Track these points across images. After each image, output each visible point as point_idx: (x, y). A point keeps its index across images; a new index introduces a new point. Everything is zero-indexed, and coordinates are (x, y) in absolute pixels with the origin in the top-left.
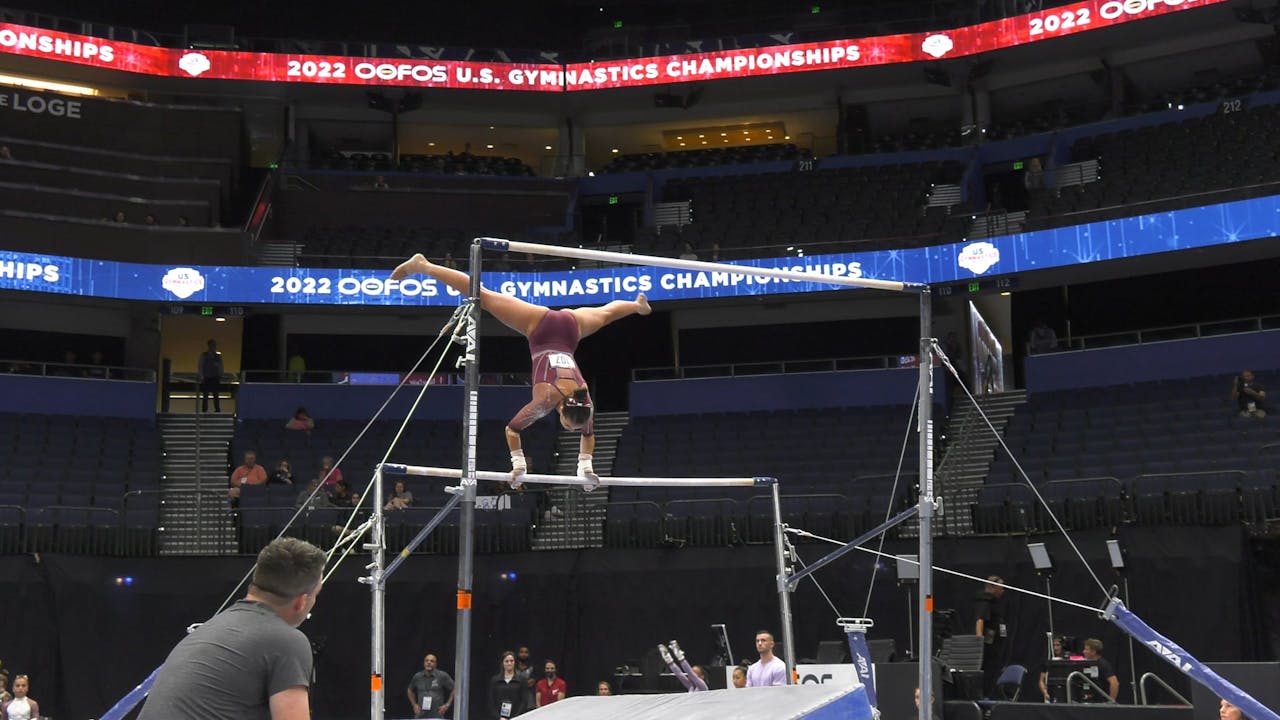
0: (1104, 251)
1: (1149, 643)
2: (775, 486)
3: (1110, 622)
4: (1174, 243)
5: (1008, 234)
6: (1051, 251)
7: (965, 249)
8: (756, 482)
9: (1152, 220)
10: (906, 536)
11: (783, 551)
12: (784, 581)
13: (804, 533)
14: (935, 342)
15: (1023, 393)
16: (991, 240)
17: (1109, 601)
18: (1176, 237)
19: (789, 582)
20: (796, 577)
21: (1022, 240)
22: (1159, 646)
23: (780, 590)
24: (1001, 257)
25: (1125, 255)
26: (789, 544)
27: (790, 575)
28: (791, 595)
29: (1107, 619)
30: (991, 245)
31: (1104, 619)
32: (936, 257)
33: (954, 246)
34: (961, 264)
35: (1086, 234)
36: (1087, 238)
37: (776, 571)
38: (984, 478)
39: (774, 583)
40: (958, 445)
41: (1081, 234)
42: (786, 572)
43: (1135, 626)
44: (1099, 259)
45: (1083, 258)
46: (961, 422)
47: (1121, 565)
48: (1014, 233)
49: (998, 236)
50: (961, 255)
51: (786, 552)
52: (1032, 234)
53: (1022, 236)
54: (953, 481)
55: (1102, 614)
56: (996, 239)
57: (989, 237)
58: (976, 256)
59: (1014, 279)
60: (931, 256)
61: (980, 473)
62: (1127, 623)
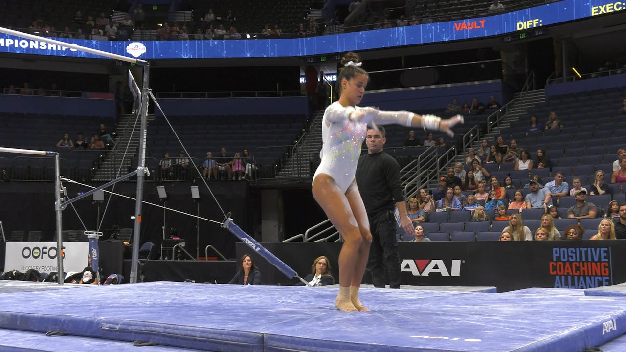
0: (194, 54)
1: (242, 239)
2: (57, 156)
3: (226, 228)
4: (224, 54)
5: (151, 40)
6: (170, 51)
7: (130, 45)
8: (47, 153)
9: (216, 43)
10: (96, 180)
11: (60, 189)
12: (59, 205)
13: (72, 181)
14: (150, 91)
15: (153, 116)
16: (142, 41)
17: (226, 219)
18: (225, 52)
19: (62, 206)
20: (66, 204)
21: (157, 44)
22: (247, 239)
23: (56, 210)
24: (146, 50)
25: (203, 57)
26: (62, 186)
27: (62, 202)
28: (63, 212)
29: (225, 227)
30: (142, 44)
31: (224, 228)
32: (116, 46)
33: (125, 42)
34: (127, 52)
35: (187, 45)
36: (187, 47)
37: (55, 200)
38: (135, 154)
39: (54, 206)
40: (122, 138)
41: (185, 44)
42: (60, 201)
43: (237, 230)
44: (191, 57)
45: (184, 56)
46: (124, 127)
47: (198, 197)
48: (154, 40)
49: (146, 40)
50: (128, 47)
51: (61, 190)
52: (162, 41)
53: (157, 42)
54: (119, 155)
55: (222, 225)
56: (145, 42)
57: (142, 40)
58: (135, 49)
59: (152, 62)
60: (113, 45)
61: (133, 152)
62: (234, 230)
